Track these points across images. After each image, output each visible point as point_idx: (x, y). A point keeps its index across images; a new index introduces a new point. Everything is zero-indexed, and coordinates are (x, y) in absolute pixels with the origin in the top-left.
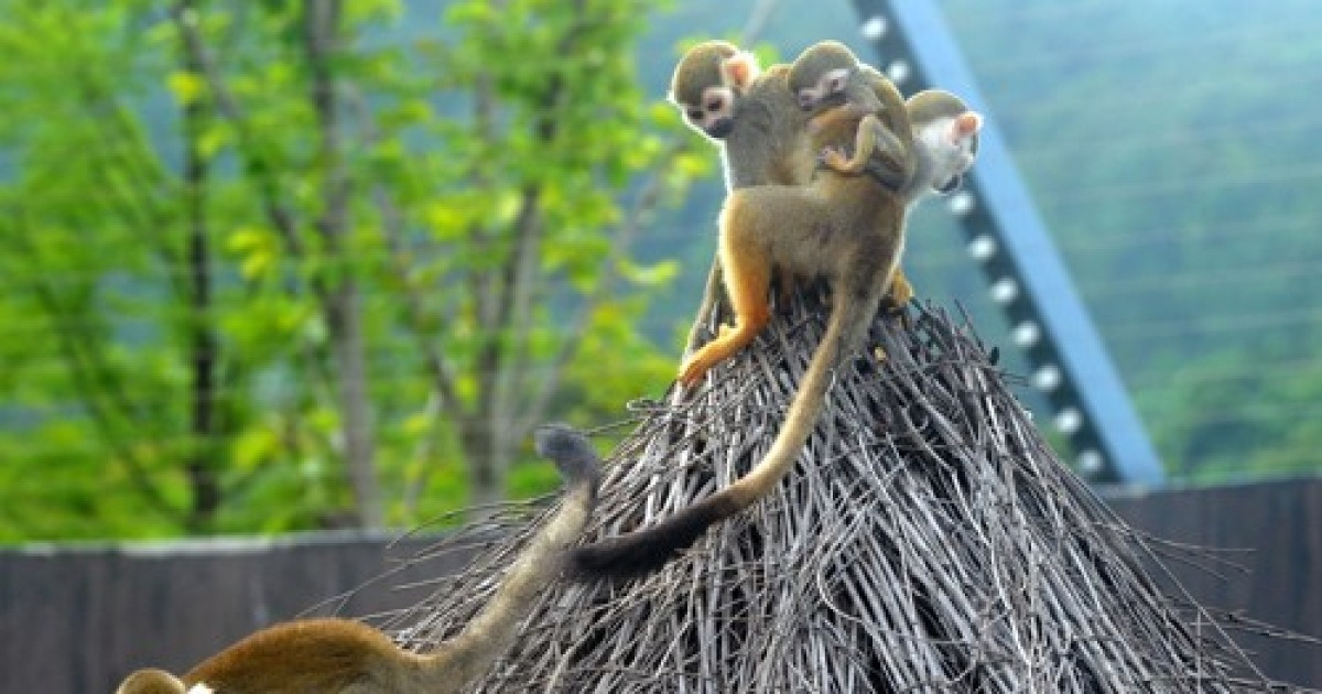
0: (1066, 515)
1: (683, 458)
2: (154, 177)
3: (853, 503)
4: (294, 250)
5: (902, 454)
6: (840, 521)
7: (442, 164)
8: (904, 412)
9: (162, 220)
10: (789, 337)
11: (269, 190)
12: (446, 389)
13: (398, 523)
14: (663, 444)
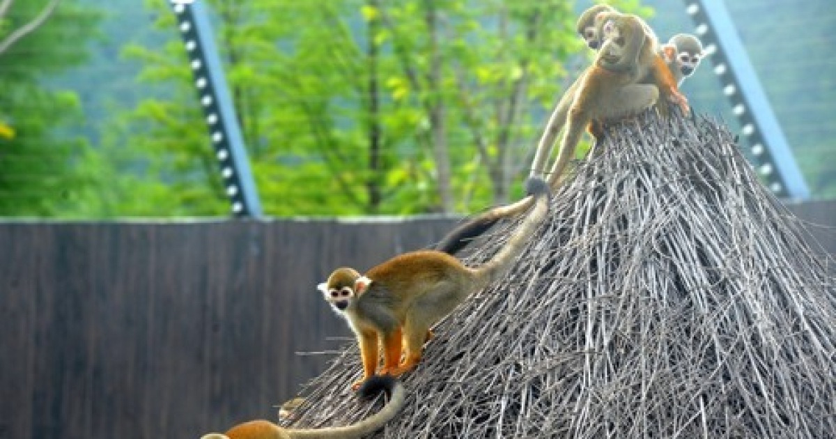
0: (767, 212)
1: (593, 184)
2: (354, 54)
3: (669, 205)
4: (416, 87)
5: (693, 183)
6: (664, 213)
7: (483, 49)
8: (694, 165)
9: (357, 73)
11: (405, 60)
12: (483, 152)
13: (460, 211)
14: (583, 178)
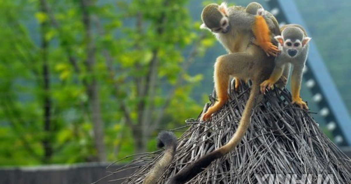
0: (329, 156)
1: (204, 138)
2: (31, 47)
3: (259, 153)
4: (77, 71)
5: (276, 137)
6: (255, 159)
7: (124, 42)
8: (276, 123)
9: (33, 61)
10: (238, 98)
11: (69, 51)
12: (127, 116)
13: (111, 160)
14: (197, 134)
